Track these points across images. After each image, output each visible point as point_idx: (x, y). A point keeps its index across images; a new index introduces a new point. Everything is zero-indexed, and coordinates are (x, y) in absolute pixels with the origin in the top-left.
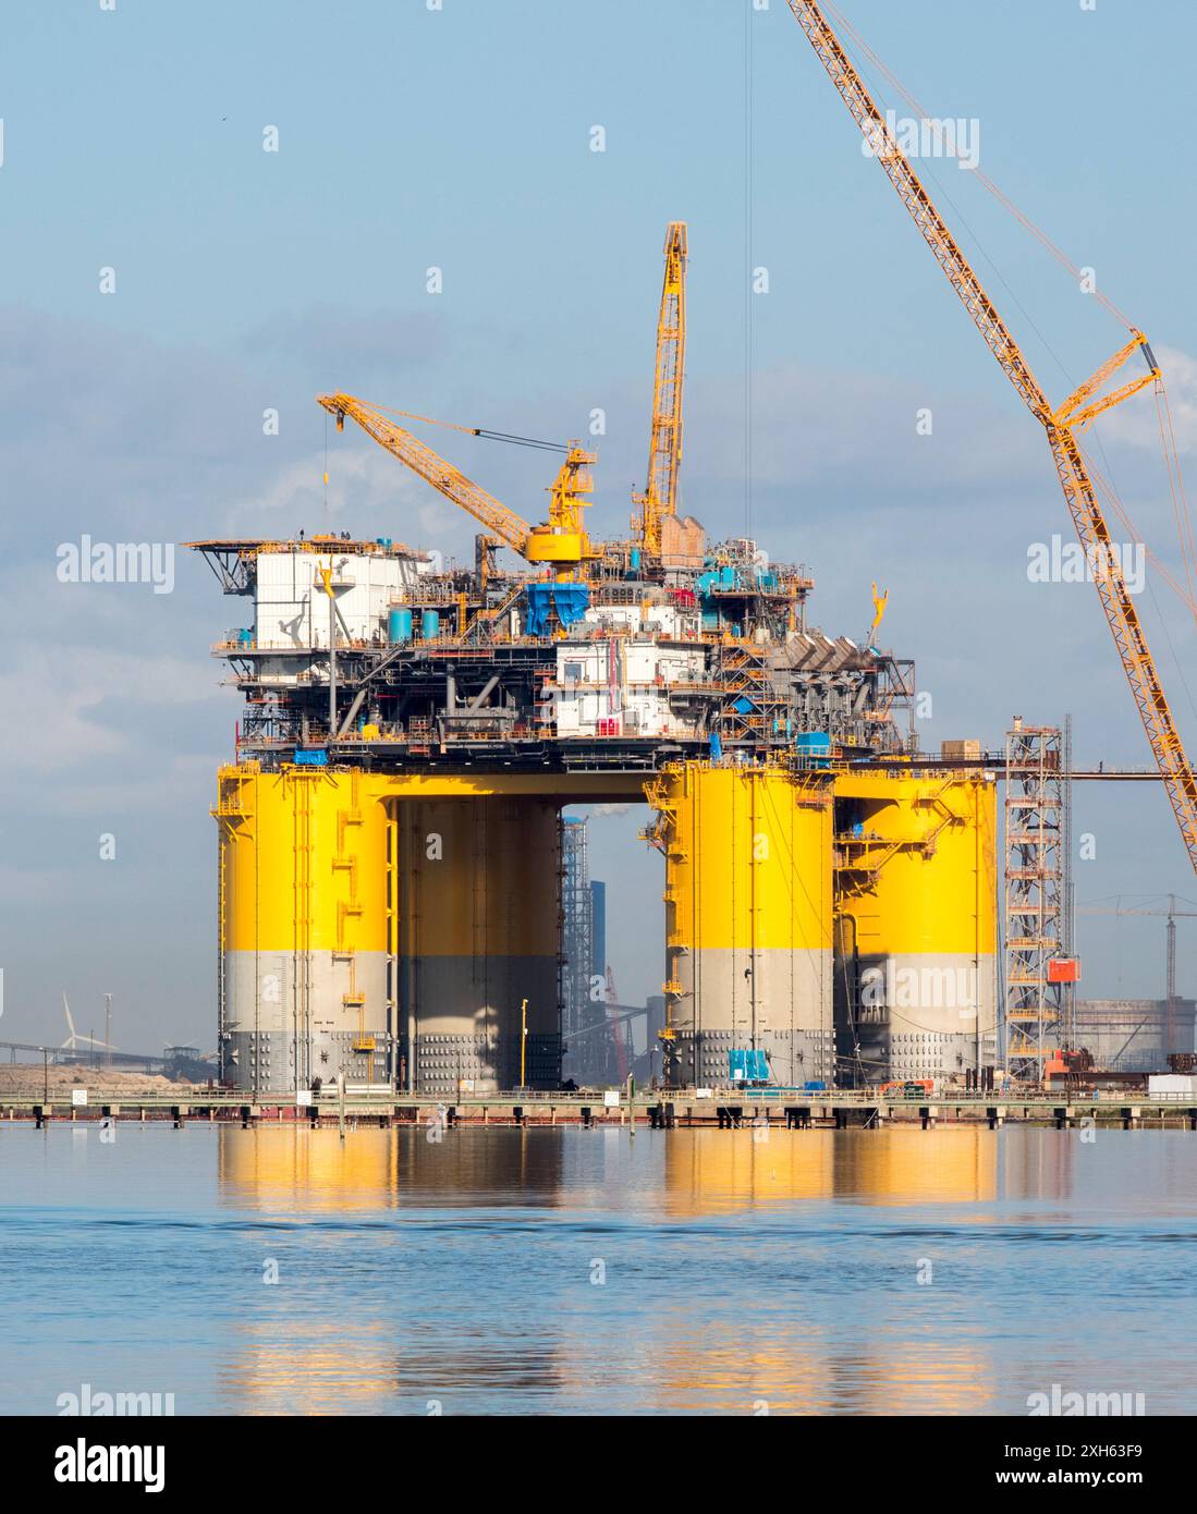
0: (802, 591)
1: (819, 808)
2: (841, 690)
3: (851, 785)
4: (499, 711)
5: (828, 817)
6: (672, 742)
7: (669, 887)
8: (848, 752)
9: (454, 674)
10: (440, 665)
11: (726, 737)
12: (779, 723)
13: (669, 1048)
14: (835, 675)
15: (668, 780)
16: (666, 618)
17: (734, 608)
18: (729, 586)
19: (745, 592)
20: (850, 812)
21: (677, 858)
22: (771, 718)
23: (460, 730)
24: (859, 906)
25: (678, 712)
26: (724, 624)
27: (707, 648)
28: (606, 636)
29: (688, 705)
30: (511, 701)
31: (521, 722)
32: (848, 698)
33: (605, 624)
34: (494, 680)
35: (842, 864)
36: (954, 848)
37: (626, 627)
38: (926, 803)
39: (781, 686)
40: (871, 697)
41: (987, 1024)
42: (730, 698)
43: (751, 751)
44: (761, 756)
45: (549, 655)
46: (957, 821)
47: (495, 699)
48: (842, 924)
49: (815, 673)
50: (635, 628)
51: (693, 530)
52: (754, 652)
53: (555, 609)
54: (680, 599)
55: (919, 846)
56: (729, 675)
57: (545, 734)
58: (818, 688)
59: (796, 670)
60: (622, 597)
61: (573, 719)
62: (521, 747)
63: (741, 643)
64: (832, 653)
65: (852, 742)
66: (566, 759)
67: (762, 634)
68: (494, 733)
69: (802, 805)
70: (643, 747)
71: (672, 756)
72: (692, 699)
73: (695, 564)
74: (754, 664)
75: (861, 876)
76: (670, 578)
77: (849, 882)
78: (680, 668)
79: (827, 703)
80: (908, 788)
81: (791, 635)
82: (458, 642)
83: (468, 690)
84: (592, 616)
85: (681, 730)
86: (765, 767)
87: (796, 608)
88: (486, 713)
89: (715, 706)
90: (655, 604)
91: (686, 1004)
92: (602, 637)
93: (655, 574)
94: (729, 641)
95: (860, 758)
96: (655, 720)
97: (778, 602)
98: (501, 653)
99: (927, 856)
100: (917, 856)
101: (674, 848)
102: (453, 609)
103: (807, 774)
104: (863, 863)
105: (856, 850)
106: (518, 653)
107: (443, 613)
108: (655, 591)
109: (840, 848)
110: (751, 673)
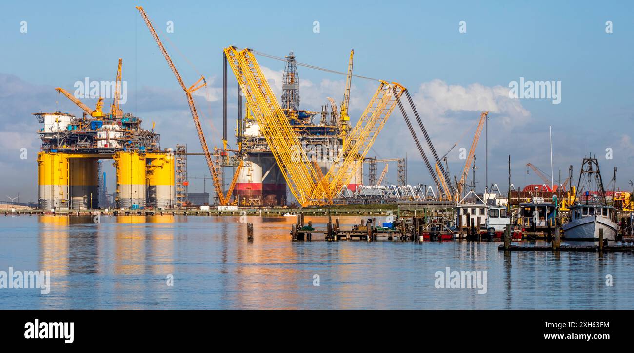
0: (140, 122)
1: (143, 160)
2: (147, 139)
3: (148, 156)
4: (87, 143)
5: (145, 162)
6: (117, 148)
7: (117, 173)
8: (148, 150)
9: (79, 136)
10: (77, 135)
11: (127, 147)
12: (136, 145)
13: (117, 202)
14: (146, 137)
15: (117, 155)
16: (116, 127)
17: (128, 125)
18: (128, 121)
19: (130, 122)
20: (149, 161)
21: (118, 168)
22: (135, 144)
23: (80, 146)
24: (150, 177)
25: (118, 143)
26: (127, 128)
27: (124, 132)
28: (106, 130)
29: (120, 142)
30: (89, 141)
31: (91, 145)
32: (148, 141)
33: (106, 128)
34: (86, 137)
35: (148, 170)
36: (166, 166)
37: (109, 128)
38: (162, 159)
39: (137, 139)
40: (152, 141)
41: (172, 197)
42: (127, 141)
43: (131, 150)
44: (133, 151)
45: (96, 133)
46: (167, 162)
47: (86, 141)
48: (147, 180)
49: (143, 136)
50: (111, 129)
51: (121, 111)
52: (132, 133)
53: (97, 125)
54: (119, 124)
55: (161, 166)
56: (127, 137)
57: (95, 147)
58: (143, 139)
59: (139, 136)
60: (109, 123)
61: (100, 145)
62: (91, 149)
63: (130, 131)
64: (145, 133)
65: (149, 148)
66: (99, 151)
67: (133, 129)
68: (86, 147)
69: (140, 159)
70: (112, 149)
71: (117, 151)
72: (121, 141)
73: (122, 117)
74: (132, 135)
75: (151, 172)
76: (117, 120)
77: (149, 173)
78: (118, 135)
79: (145, 141)
80: (159, 156)
81: (138, 130)
82: (80, 131)
83: (82, 139)
84: (103, 126)
85: (119, 146)
86: (134, 153)
87: (139, 125)
88: (85, 143)
89: (125, 142)
90: (114, 124)
91: (120, 194)
92: (105, 130)
93: (114, 119)
94: (127, 130)
95: (151, 151)
96: (115, 144)
97: (136, 124)
98: (87, 133)
99: (162, 168)
100: (160, 168)
101: (118, 167)
102: (79, 125)
103: (141, 154)
104: (151, 169)
105: (150, 167)
106: (90, 133)
107: (77, 126)
108: (115, 122)
109: (147, 167)
110: (131, 136)
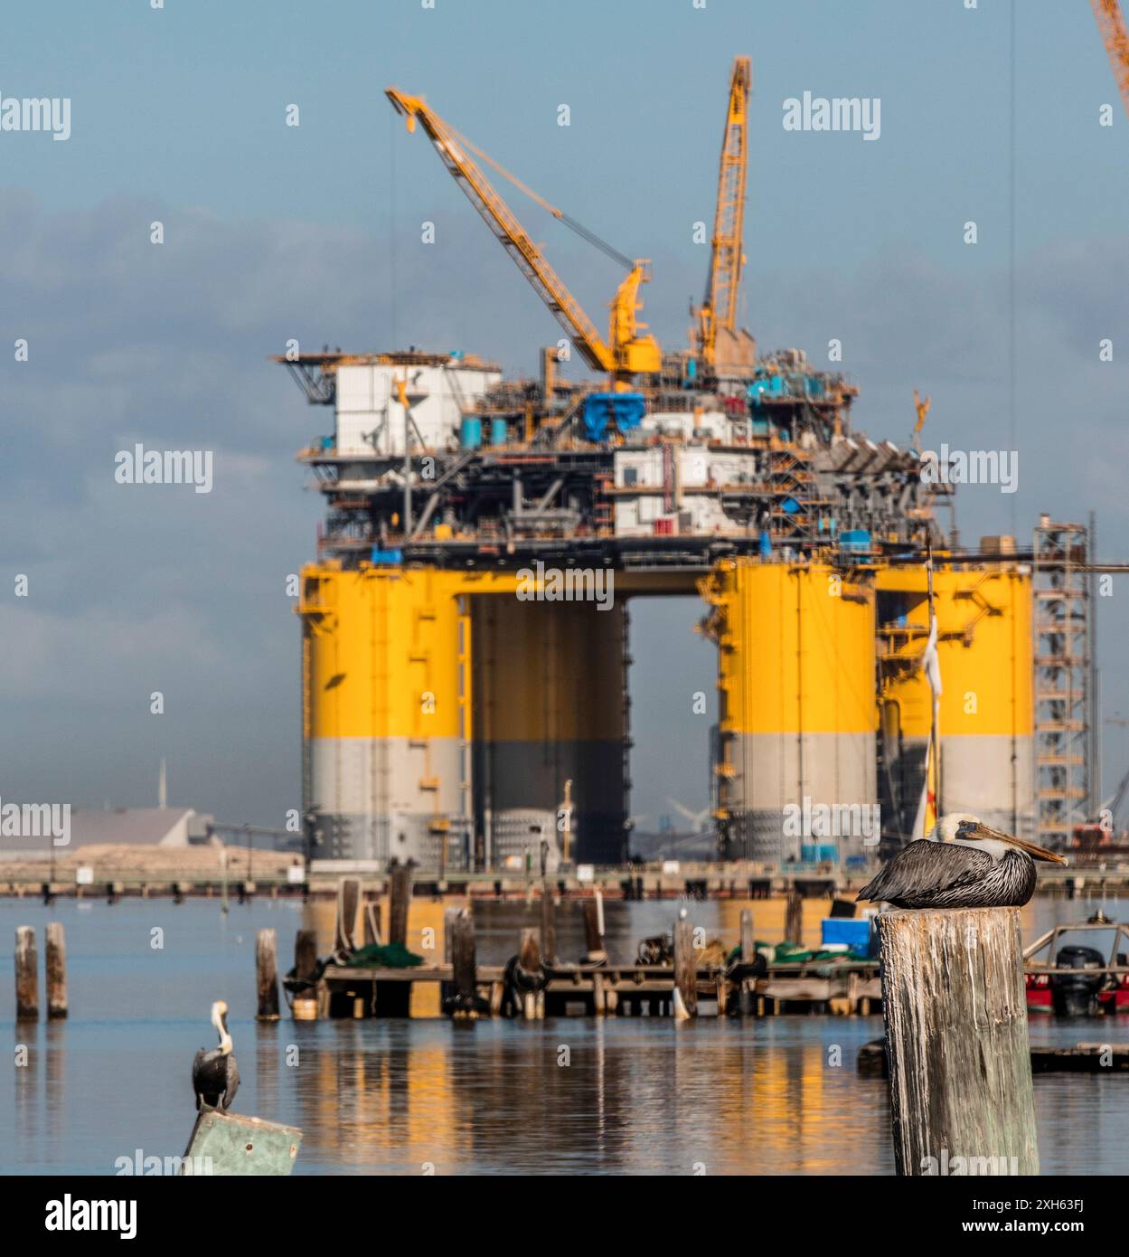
0: (847, 399)
1: (861, 600)
2: (884, 491)
3: (890, 579)
4: (563, 512)
5: (868, 612)
6: (724, 540)
7: (722, 676)
8: (887, 548)
9: (523, 478)
10: (507, 469)
11: (775, 535)
12: (823, 523)
13: (722, 826)
14: (878, 476)
15: (721, 576)
16: (717, 424)
17: (781, 414)
18: (779, 392)
19: (792, 399)
20: (892, 606)
21: (729, 650)
22: (816, 517)
23: (528, 532)
24: (899, 692)
25: (730, 513)
26: (773, 429)
27: (757, 452)
28: (662, 442)
29: (741, 506)
30: (574, 503)
31: (584, 522)
32: (890, 499)
33: (660, 430)
34: (557, 485)
35: (887, 652)
36: (988, 633)
37: (680, 434)
38: (965, 595)
39: (826, 488)
40: (913, 496)
41: (1023, 799)
42: (778, 500)
43: (797, 548)
44: (807, 553)
45: (607, 460)
46: (995, 612)
47: (560, 501)
48: (887, 708)
49: (859, 474)
50: (688, 434)
51: (744, 341)
52: (800, 456)
53: (613, 417)
54: (731, 408)
55: (959, 636)
56: (777, 478)
57: (604, 534)
58: (863, 491)
59: (840, 472)
60: (677, 405)
61: (630, 521)
62: (583, 546)
63: (789, 447)
64: (873, 455)
65: (894, 538)
66: (625, 557)
67: (809, 438)
68: (557, 533)
69: (845, 598)
70: (696, 546)
71: (724, 553)
72: (743, 500)
73: (747, 373)
74: (800, 466)
75: (905, 664)
76: (723, 387)
77: (891, 670)
78: (729, 471)
79: (870, 503)
80: (948, 581)
81: (836, 439)
82: (523, 448)
83: (534, 492)
84: (649, 423)
85: (732, 529)
86: (810, 564)
87: (841, 414)
88: (550, 514)
89: (764, 507)
90: (708, 410)
91: (738, 785)
92: (658, 443)
93: (708, 383)
94: (776, 445)
95: (895, 554)
96: (708, 520)
97: (825, 408)
98: (564, 459)
99: (967, 644)
100: (957, 644)
101: (725, 640)
102: (520, 417)
103: (848, 568)
104: (908, 651)
105: (901, 639)
106: (580, 458)
107: (511, 421)
108: (708, 399)
109: (885, 638)
110: (798, 475)
